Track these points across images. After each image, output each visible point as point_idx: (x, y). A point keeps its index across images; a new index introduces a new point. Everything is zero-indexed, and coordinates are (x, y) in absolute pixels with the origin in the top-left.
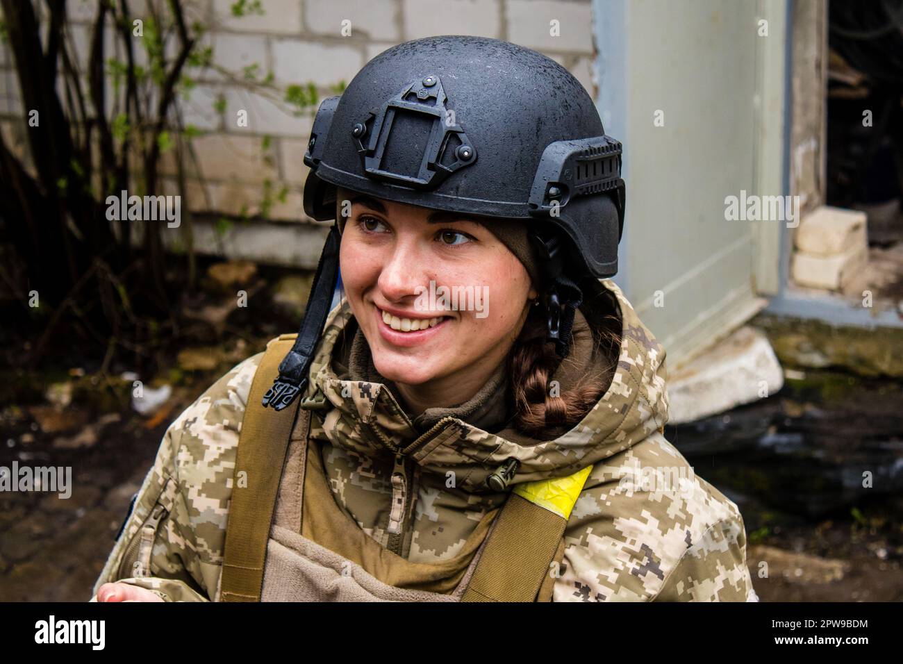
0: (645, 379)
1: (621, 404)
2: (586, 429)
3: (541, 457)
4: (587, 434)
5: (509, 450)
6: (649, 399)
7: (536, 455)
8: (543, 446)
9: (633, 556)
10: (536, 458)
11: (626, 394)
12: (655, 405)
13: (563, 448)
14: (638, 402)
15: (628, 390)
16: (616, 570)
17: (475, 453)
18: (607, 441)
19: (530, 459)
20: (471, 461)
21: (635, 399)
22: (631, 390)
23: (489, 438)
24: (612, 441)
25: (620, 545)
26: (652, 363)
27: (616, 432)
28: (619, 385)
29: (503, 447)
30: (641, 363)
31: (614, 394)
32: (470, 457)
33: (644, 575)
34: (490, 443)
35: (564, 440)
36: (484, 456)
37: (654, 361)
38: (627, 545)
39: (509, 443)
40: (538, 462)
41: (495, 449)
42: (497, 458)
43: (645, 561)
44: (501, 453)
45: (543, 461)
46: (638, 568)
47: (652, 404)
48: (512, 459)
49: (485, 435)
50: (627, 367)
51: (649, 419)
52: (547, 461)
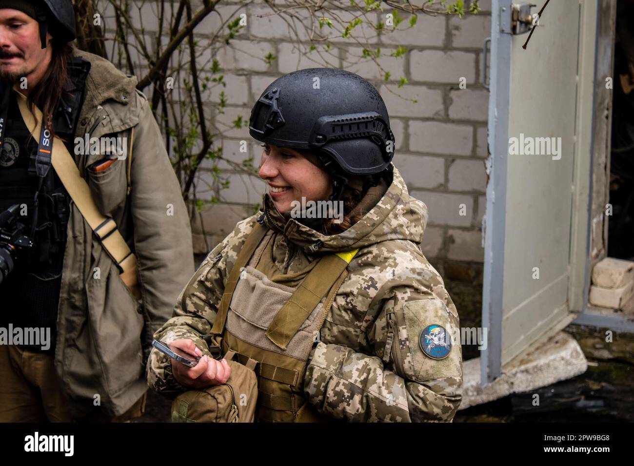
0: (391, 215)
1: (372, 223)
2: (353, 231)
3: (332, 241)
4: (353, 233)
5: (319, 236)
6: (391, 224)
7: (329, 240)
8: (333, 236)
9: (366, 281)
10: (330, 241)
11: (375, 219)
12: (396, 228)
13: (343, 238)
14: (384, 224)
15: (377, 217)
16: (357, 288)
17: (305, 236)
18: (365, 238)
19: (326, 241)
20: (305, 239)
21: (381, 222)
22: (379, 218)
23: (309, 230)
24: (368, 239)
25: (361, 277)
26: (398, 209)
27: (369, 235)
28: (372, 215)
29: (316, 235)
30: (389, 208)
31: (368, 217)
32: (305, 238)
33: (369, 289)
34: (310, 233)
35: (342, 234)
36: (309, 238)
37: (399, 210)
38: (364, 277)
39: (318, 233)
40: (331, 243)
41: (312, 235)
42: (314, 239)
43: (370, 283)
44: (315, 237)
45: (333, 243)
46: (366, 286)
47: (393, 227)
48: (319, 240)
49: (308, 229)
50: (380, 208)
51: (391, 233)
52: (335, 243)
